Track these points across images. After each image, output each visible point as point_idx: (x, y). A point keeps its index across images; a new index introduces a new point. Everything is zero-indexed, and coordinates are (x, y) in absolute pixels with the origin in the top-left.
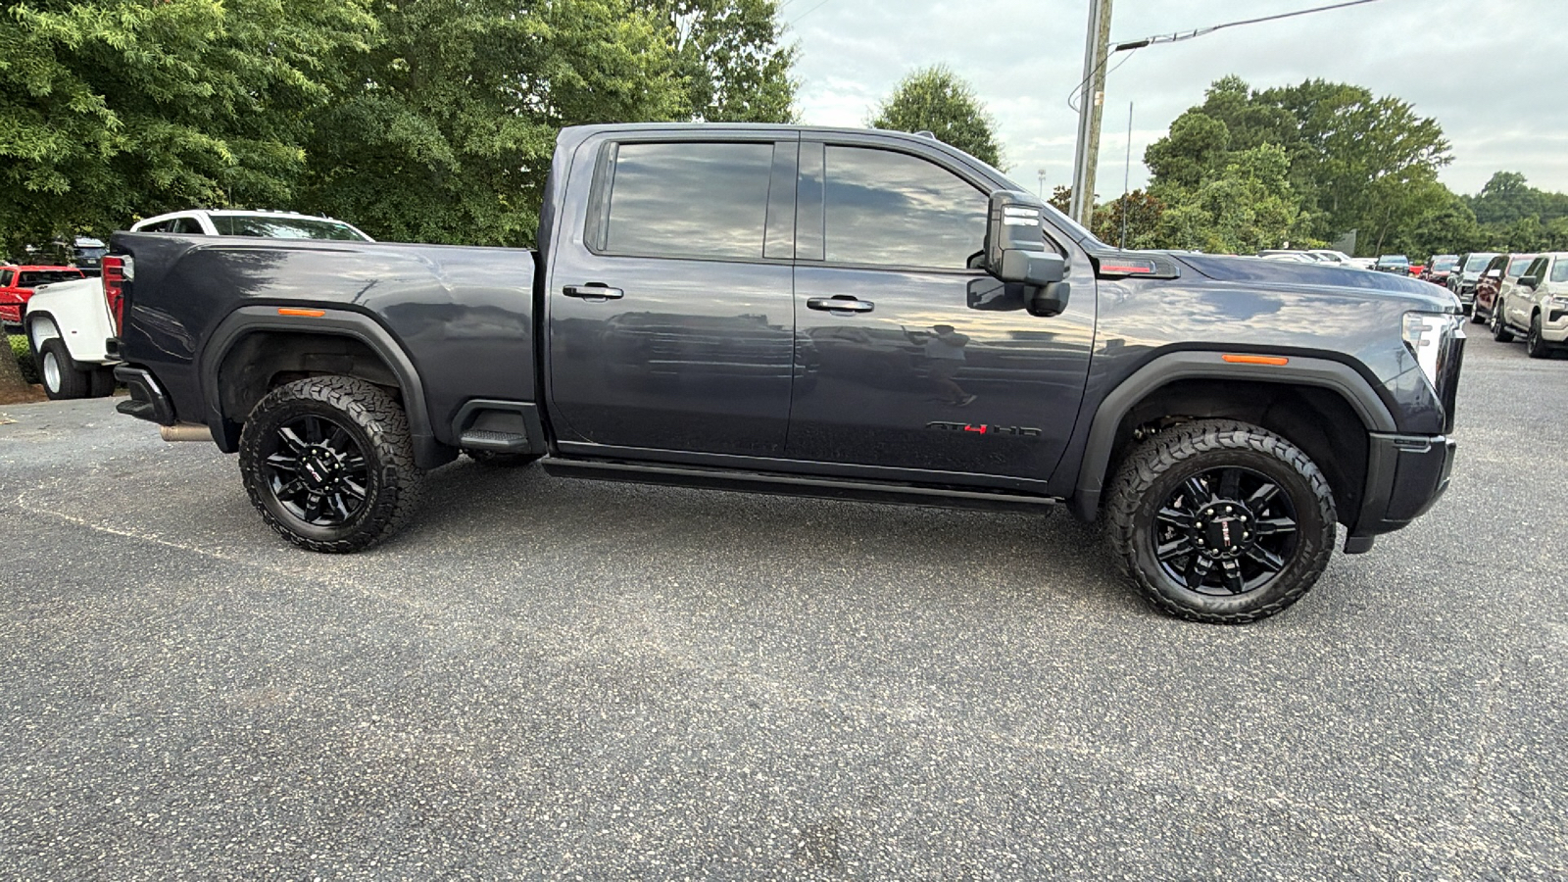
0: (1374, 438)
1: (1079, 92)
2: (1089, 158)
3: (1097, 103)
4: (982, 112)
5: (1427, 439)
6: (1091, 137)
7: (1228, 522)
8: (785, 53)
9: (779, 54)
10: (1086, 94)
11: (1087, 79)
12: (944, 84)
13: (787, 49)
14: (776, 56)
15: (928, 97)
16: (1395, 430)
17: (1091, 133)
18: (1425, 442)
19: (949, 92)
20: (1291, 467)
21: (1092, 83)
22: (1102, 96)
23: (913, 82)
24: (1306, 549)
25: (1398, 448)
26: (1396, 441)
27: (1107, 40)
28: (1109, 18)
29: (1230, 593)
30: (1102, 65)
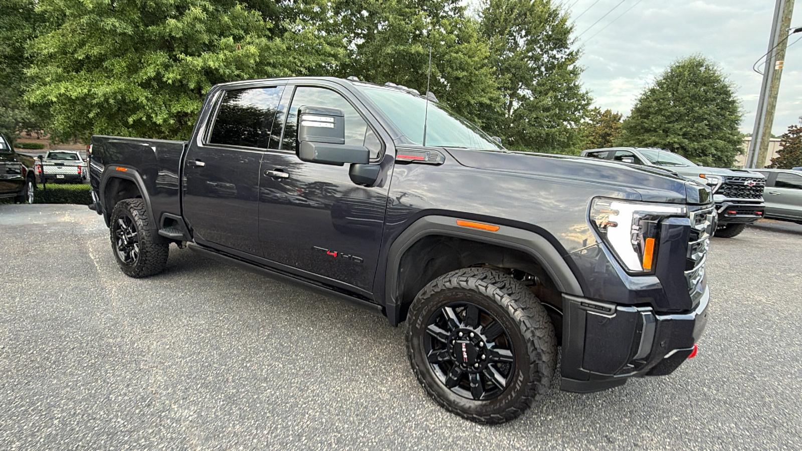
0: (564, 298)
1: (765, 59)
2: (769, 104)
3: (777, 68)
4: (726, 80)
5: (613, 307)
6: (771, 90)
7: (466, 344)
8: (574, 53)
9: (571, 54)
10: (768, 62)
11: (770, 52)
12: (700, 64)
13: (576, 50)
14: (568, 55)
15: (686, 73)
16: (583, 295)
17: (772, 87)
18: (610, 310)
19: (703, 69)
20: (505, 310)
21: (774, 54)
22: (782, 63)
23: (678, 64)
24: (520, 378)
25: (586, 310)
26: (582, 303)
27: (789, 26)
28: (791, 11)
29: (472, 398)
30: (783, 43)
